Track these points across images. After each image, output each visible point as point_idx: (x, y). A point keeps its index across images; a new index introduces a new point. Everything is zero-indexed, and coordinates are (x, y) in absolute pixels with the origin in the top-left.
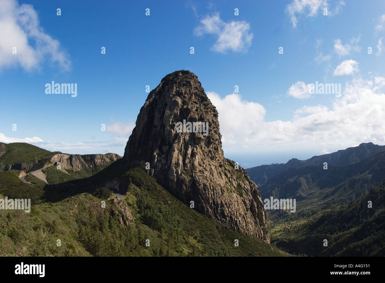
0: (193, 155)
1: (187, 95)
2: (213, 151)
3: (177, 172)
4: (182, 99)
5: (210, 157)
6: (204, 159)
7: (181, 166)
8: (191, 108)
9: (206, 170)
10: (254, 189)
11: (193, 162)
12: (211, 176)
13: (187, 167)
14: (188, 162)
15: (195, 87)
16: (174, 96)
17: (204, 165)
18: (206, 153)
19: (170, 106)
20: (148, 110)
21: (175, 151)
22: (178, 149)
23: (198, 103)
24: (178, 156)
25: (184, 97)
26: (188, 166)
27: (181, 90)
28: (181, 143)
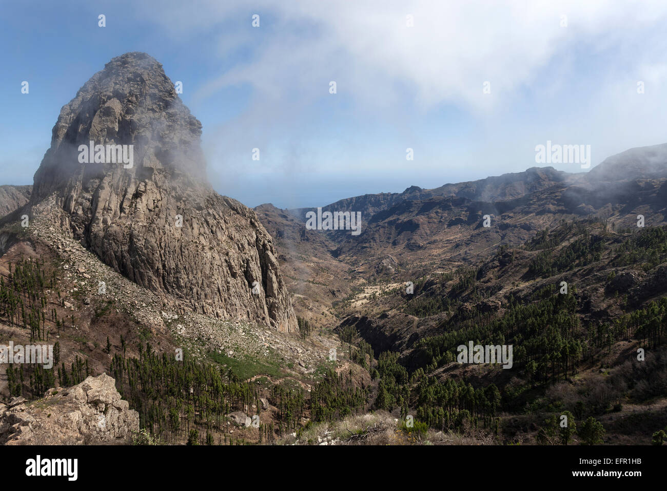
0: (137, 195)
1: (134, 99)
2: (179, 187)
3: (105, 222)
4: (124, 104)
5: (172, 196)
6: (158, 201)
7: (113, 212)
8: (138, 120)
9: (159, 217)
10: (264, 242)
11: (136, 206)
12: (167, 226)
13: (125, 213)
14: (128, 205)
15: (152, 84)
16: (109, 98)
17: (157, 209)
18: (166, 190)
19: (100, 117)
20: (68, 121)
21: (105, 188)
22: (111, 186)
23: (157, 111)
24: (111, 195)
25: (129, 101)
26: (127, 211)
27: (123, 89)
28: (119, 176)
